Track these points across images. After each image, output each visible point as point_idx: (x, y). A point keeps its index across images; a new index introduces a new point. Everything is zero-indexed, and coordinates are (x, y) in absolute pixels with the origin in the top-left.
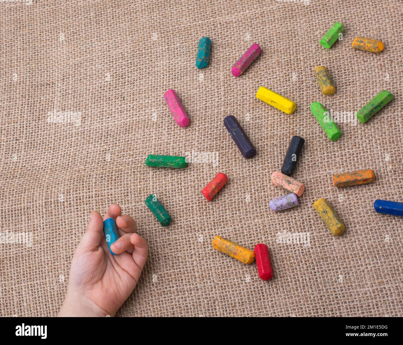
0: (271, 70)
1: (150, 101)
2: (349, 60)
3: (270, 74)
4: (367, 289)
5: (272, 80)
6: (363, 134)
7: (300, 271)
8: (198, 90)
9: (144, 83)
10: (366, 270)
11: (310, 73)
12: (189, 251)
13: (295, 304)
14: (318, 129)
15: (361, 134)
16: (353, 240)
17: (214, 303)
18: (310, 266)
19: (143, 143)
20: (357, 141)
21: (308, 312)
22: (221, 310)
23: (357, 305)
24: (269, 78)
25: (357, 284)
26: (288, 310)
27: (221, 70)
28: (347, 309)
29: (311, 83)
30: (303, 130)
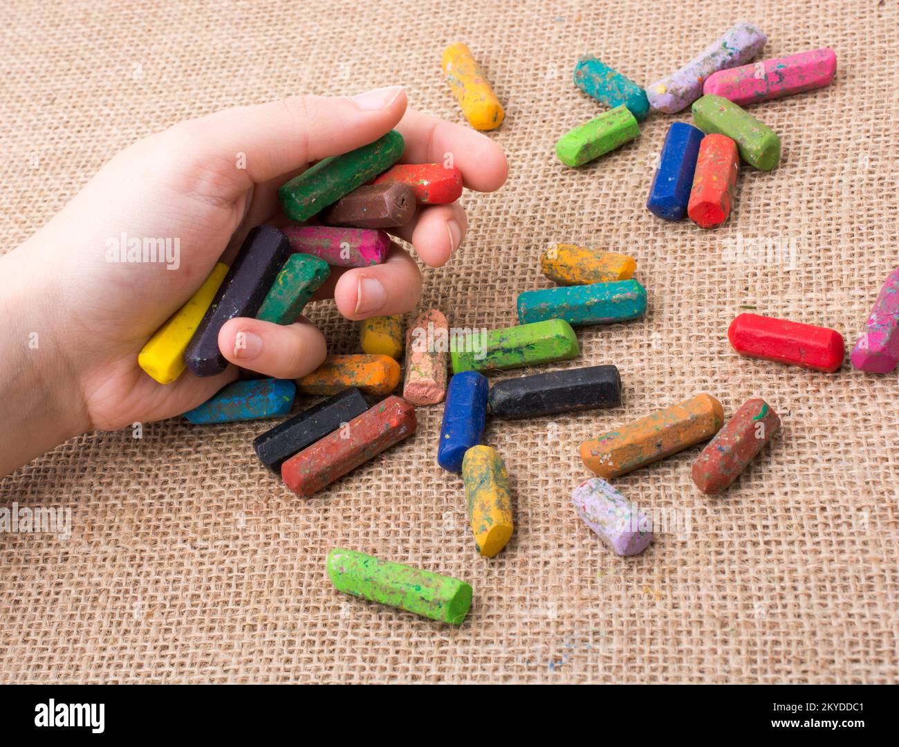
0: (435, 69)
1: (112, 113)
2: (639, 63)
3: (429, 77)
4: (542, 612)
5: (430, 90)
6: (633, 226)
7: (366, 541)
8: (239, 97)
9: (113, 74)
10: (553, 561)
11: (530, 82)
12: (81, 458)
13: (320, 628)
14: (516, 202)
15: (629, 224)
16: (541, 477)
17: (95, 599)
18: (396, 533)
19: (60, 200)
20: (614, 239)
21: (348, 653)
22: (106, 623)
23: (498, 652)
24: (424, 85)
25: (517, 595)
26: (291, 643)
27: (311, 59)
28: (465, 660)
29: (527, 104)
30: (475, 202)
